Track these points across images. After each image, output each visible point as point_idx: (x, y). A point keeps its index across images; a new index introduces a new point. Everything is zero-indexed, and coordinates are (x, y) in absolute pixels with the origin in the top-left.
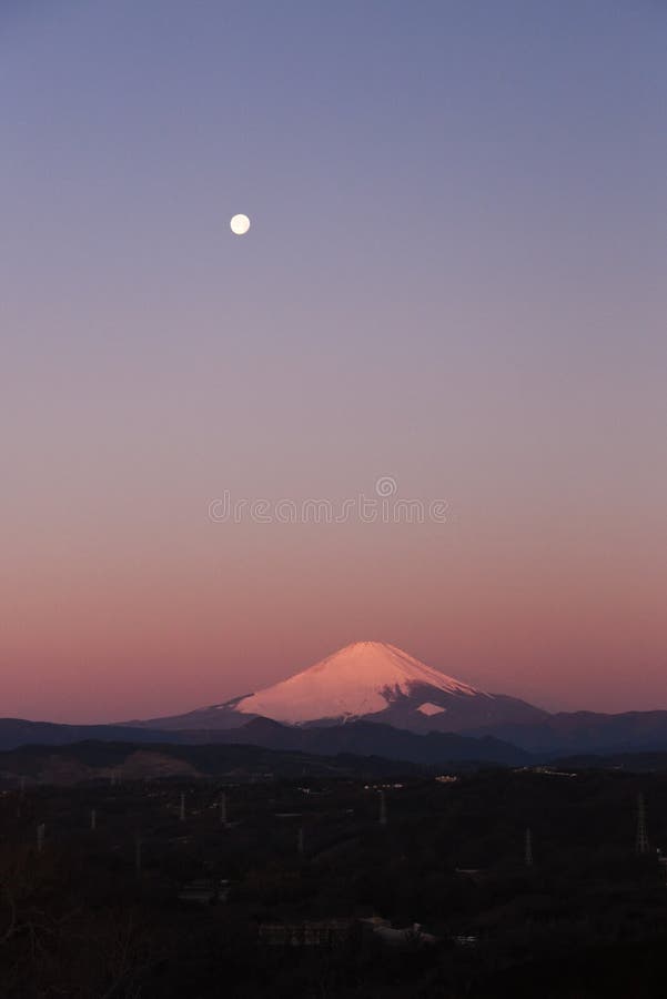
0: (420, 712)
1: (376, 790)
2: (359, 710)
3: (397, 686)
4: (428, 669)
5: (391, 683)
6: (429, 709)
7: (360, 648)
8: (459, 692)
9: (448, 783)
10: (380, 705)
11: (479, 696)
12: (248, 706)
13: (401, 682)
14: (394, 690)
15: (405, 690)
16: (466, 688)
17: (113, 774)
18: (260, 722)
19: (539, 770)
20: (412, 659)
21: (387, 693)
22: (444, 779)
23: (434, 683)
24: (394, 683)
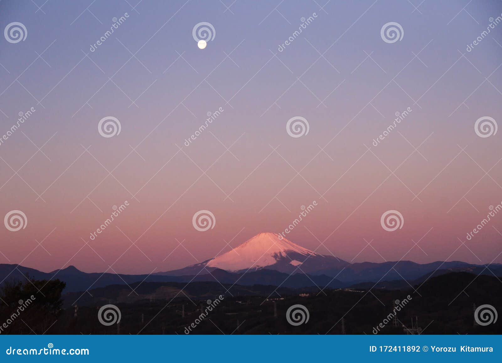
0: (291, 264)
1: (272, 301)
2: (263, 265)
3: (280, 253)
4: (294, 245)
5: (277, 251)
6: (295, 263)
7: (263, 235)
8: (308, 255)
9: (305, 297)
10: (272, 262)
11: (318, 256)
12: (212, 264)
13: (282, 251)
14: (279, 255)
15: (284, 254)
16: (312, 253)
17: (151, 297)
18: (218, 271)
19: (346, 290)
20: (287, 240)
21: (275, 256)
22: (303, 295)
23: (297, 251)
24: (279, 251)
